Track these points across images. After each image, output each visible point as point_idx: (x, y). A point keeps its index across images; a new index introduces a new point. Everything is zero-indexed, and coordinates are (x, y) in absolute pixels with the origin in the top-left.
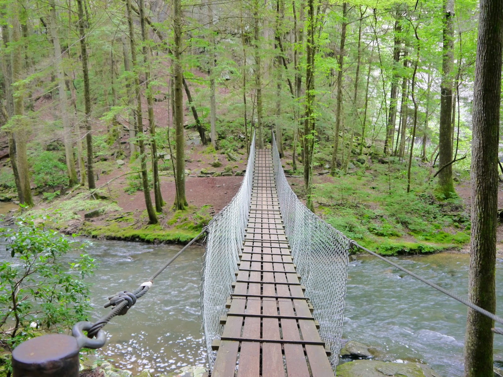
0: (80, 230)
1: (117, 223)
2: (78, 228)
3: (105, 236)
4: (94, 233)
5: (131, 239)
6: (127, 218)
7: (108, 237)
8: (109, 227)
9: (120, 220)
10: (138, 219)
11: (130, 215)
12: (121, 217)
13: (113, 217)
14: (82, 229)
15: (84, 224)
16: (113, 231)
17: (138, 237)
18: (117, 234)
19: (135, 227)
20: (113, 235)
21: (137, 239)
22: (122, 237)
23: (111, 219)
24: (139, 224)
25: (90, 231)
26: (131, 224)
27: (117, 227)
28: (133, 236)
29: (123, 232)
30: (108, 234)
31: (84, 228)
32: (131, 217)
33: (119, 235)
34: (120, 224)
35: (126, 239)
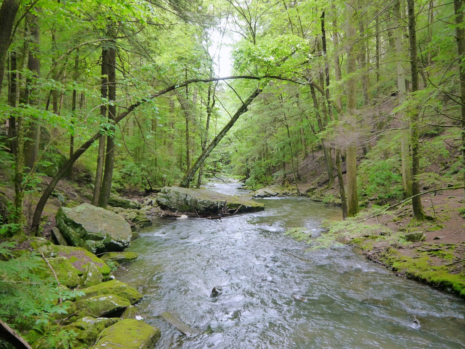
0: (381, 257)
1: (429, 258)
2: (380, 254)
3: (406, 273)
4: (395, 265)
5: (440, 287)
6: (444, 253)
7: (409, 274)
8: (416, 261)
9: (435, 253)
10: (459, 257)
11: (451, 248)
12: (437, 250)
13: (427, 247)
14: (384, 256)
15: (387, 250)
16: (420, 268)
17: (451, 286)
18: (422, 273)
19: (452, 268)
20: (417, 273)
21: (449, 289)
22: (429, 280)
23: (423, 250)
24: (459, 266)
25: (392, 261)
26: (447, 264)
27: (427, 263)
28: (442, 283)
29: (431, 273)
30: (412, 270)
31: (387, 255)
32: (451, 251)
33: (424, 275)
34: (431, 259)
35: (432, 285)
